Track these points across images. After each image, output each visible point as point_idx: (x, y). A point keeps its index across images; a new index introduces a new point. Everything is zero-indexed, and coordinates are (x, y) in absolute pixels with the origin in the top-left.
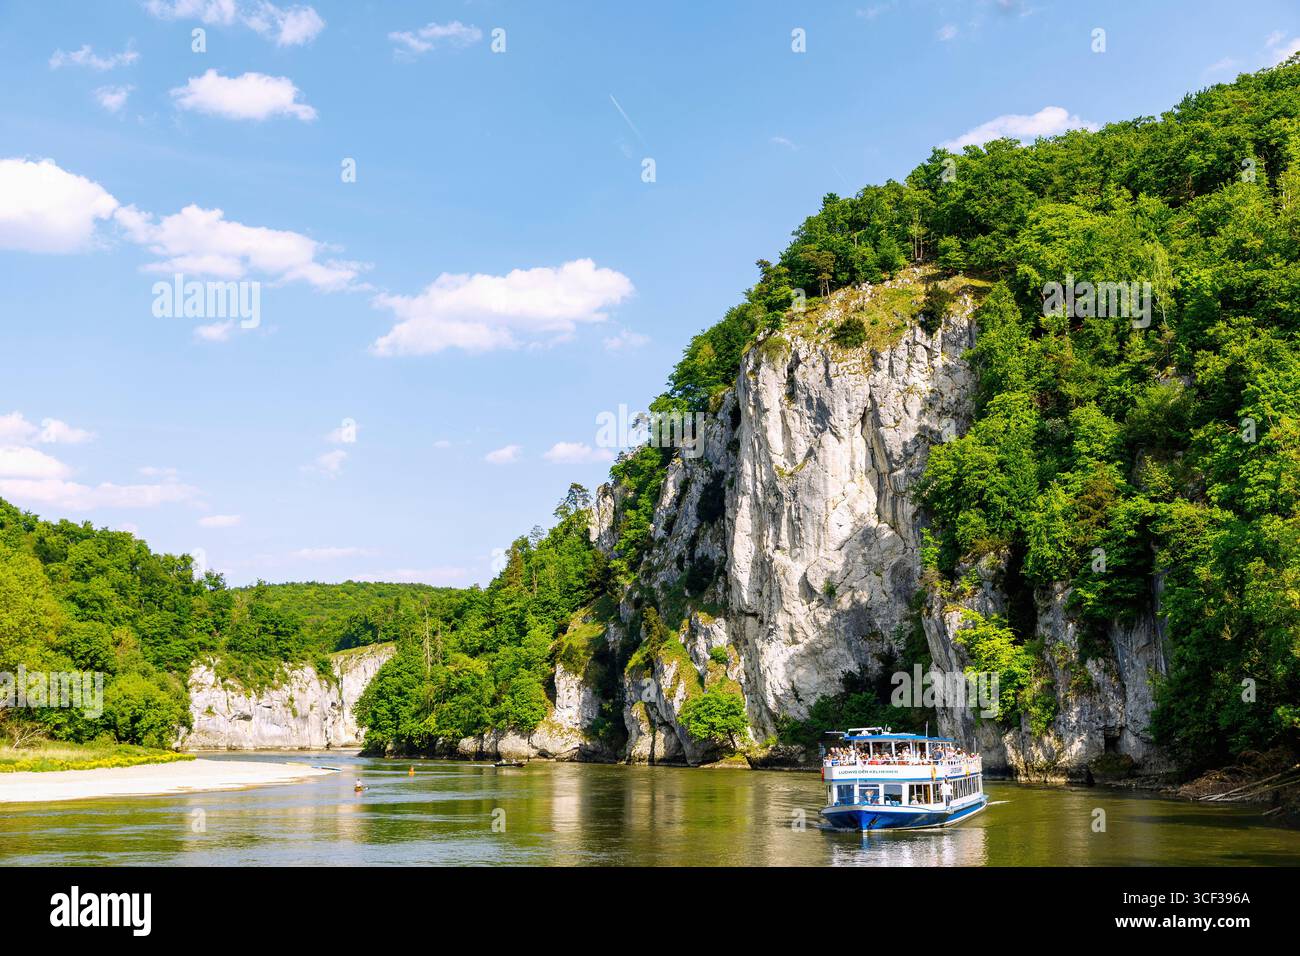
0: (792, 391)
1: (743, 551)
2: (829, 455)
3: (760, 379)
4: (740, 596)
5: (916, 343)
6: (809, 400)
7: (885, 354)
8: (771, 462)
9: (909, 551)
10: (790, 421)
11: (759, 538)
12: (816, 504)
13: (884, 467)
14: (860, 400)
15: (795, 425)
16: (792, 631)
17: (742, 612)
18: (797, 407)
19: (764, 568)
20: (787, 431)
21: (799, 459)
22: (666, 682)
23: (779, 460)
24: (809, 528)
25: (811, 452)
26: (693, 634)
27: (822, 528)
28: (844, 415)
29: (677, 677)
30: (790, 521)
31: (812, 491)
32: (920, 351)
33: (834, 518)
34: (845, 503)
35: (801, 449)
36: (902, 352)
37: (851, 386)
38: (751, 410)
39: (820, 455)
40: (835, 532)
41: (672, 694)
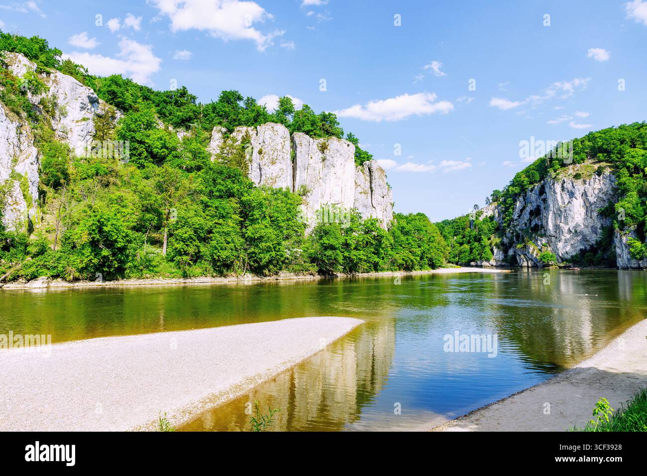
0: (563, 189)
1: (551, 223)
2: (574, 203)
3: (554, 186)
4: (550, 232)
5: (596, 178)
6: (568, 191)
7: (588, 181)
8: (558, 204)
9: (596, 223)
10: (563, 195)
11: (555, 220)
12: (571, 213)
13: (588, 205)
14: (582, 191)
15: (564, 196)
16: (566, 240)
17: (550, 236)
18: (565, 192)
19: (557, 227)
20: (562, 197)
21: (566, 203)
22: (531, 251)
23: (560, 204)
24: (570, 218)
25: (569, 202)
26: (536, 240)
27: (573, 218)
28: (578, 194)
29: (534, 250)
30: (564, 217)
31: (570, 210)
32: (597, 180)
33: (576, 216)
34: (578, 213)
35: (566, 202)
36: (592, 180)
37: (579, 187)
38: (552, 193)
39: (572, 203)
40: (576, 219)
41: (533, 253)
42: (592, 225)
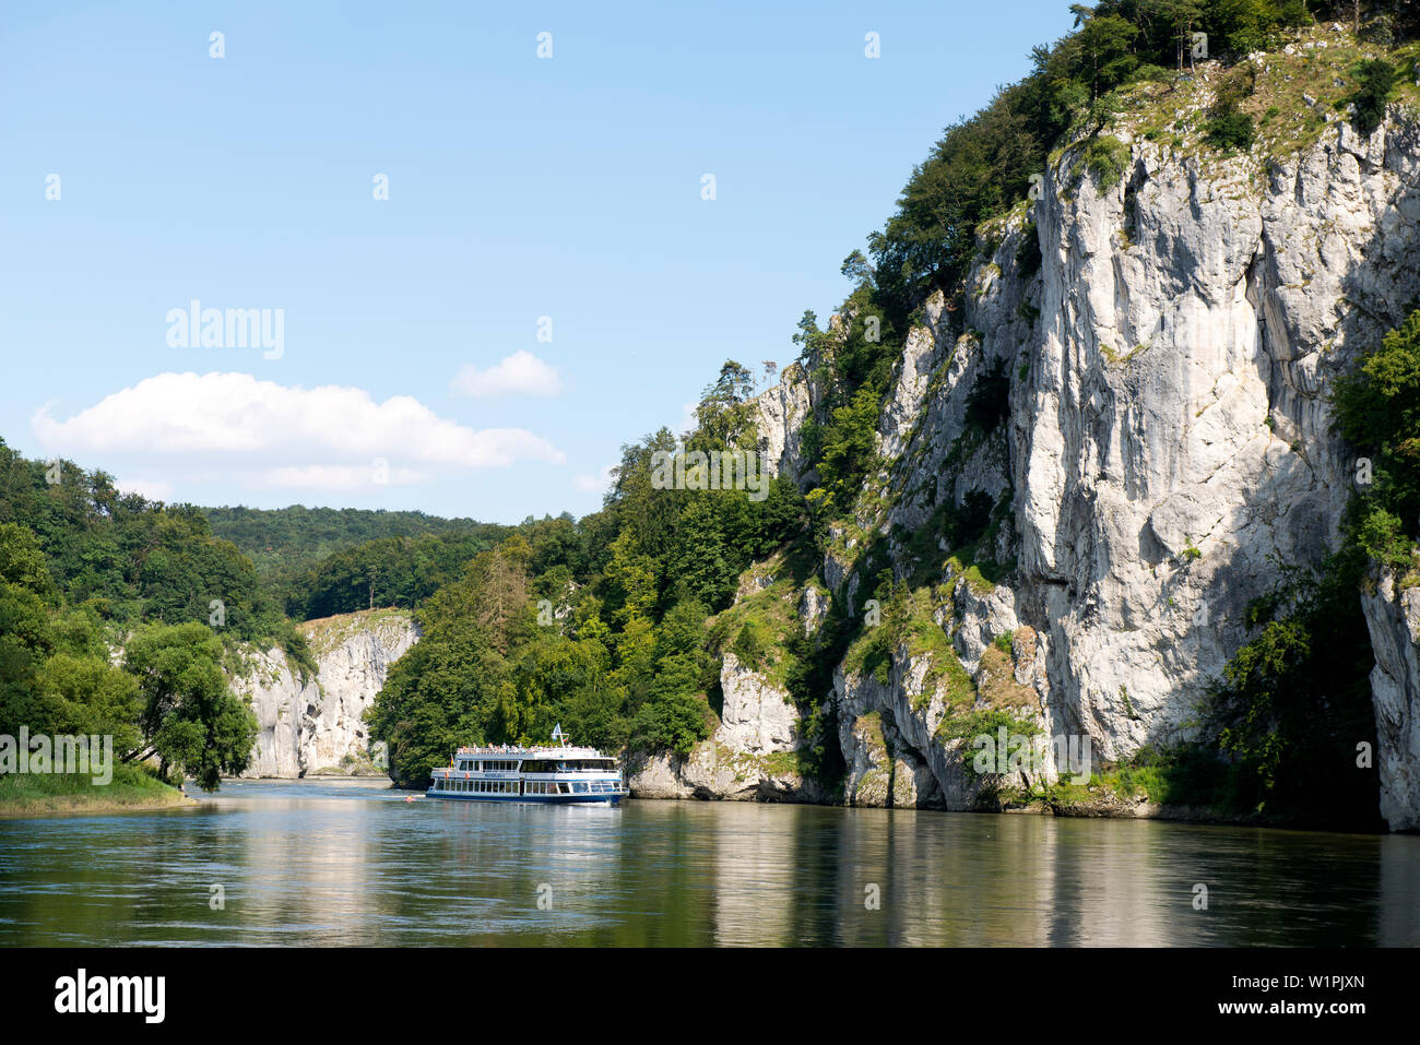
0: (1132, 225)
1: (1044, 478)
2: (1192, 328)
3: (1080, 203)
4: (1039, 553)
5: (1341, 150)
6: (1161, 241)
7: (1290, 168)
8: (1094, 338)
9: (1320, 486)
10: (1127, 274)
11: (1072, 460)
12: (1173, 409)
13: (1281, 350)
14: (1246, 242)
15: (1136, 280)
16: (1125, 611)
17: (1039, 578)
18: (1140, 249)
19: (1078, 507)
20: (1122, 291)
21: (1143, 335)
22: (914, 687)
23: (1109, 335)
24: (1158, 447)
25: (1162, 325)
26: (959, 608)
27: (1179, 446)
28: (1218, 266)
29: (931, 678)
30: (1126, 435)
31: (1165, 388)
32: (1348, 163)
33: (1199, 430)
34: (1217, 407)
35: (1146, 321)
36: (1318, 166)
37: (1232, 219)
38: (1063, 255)
39: (1180, 328)
40: (1200, 454)
41: (924, 705)
42: (1297, 500)
